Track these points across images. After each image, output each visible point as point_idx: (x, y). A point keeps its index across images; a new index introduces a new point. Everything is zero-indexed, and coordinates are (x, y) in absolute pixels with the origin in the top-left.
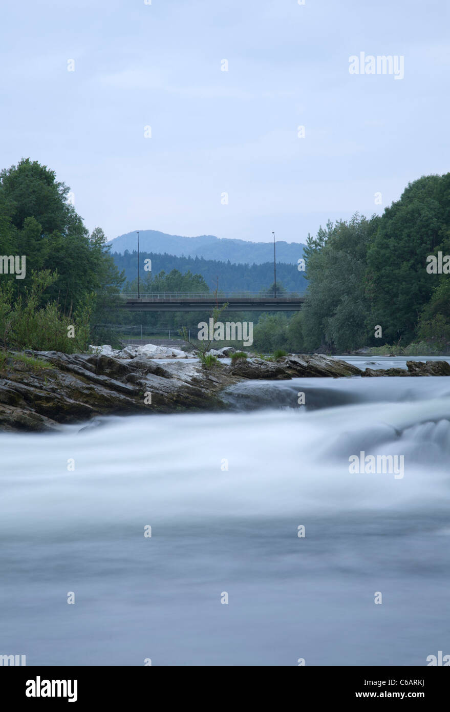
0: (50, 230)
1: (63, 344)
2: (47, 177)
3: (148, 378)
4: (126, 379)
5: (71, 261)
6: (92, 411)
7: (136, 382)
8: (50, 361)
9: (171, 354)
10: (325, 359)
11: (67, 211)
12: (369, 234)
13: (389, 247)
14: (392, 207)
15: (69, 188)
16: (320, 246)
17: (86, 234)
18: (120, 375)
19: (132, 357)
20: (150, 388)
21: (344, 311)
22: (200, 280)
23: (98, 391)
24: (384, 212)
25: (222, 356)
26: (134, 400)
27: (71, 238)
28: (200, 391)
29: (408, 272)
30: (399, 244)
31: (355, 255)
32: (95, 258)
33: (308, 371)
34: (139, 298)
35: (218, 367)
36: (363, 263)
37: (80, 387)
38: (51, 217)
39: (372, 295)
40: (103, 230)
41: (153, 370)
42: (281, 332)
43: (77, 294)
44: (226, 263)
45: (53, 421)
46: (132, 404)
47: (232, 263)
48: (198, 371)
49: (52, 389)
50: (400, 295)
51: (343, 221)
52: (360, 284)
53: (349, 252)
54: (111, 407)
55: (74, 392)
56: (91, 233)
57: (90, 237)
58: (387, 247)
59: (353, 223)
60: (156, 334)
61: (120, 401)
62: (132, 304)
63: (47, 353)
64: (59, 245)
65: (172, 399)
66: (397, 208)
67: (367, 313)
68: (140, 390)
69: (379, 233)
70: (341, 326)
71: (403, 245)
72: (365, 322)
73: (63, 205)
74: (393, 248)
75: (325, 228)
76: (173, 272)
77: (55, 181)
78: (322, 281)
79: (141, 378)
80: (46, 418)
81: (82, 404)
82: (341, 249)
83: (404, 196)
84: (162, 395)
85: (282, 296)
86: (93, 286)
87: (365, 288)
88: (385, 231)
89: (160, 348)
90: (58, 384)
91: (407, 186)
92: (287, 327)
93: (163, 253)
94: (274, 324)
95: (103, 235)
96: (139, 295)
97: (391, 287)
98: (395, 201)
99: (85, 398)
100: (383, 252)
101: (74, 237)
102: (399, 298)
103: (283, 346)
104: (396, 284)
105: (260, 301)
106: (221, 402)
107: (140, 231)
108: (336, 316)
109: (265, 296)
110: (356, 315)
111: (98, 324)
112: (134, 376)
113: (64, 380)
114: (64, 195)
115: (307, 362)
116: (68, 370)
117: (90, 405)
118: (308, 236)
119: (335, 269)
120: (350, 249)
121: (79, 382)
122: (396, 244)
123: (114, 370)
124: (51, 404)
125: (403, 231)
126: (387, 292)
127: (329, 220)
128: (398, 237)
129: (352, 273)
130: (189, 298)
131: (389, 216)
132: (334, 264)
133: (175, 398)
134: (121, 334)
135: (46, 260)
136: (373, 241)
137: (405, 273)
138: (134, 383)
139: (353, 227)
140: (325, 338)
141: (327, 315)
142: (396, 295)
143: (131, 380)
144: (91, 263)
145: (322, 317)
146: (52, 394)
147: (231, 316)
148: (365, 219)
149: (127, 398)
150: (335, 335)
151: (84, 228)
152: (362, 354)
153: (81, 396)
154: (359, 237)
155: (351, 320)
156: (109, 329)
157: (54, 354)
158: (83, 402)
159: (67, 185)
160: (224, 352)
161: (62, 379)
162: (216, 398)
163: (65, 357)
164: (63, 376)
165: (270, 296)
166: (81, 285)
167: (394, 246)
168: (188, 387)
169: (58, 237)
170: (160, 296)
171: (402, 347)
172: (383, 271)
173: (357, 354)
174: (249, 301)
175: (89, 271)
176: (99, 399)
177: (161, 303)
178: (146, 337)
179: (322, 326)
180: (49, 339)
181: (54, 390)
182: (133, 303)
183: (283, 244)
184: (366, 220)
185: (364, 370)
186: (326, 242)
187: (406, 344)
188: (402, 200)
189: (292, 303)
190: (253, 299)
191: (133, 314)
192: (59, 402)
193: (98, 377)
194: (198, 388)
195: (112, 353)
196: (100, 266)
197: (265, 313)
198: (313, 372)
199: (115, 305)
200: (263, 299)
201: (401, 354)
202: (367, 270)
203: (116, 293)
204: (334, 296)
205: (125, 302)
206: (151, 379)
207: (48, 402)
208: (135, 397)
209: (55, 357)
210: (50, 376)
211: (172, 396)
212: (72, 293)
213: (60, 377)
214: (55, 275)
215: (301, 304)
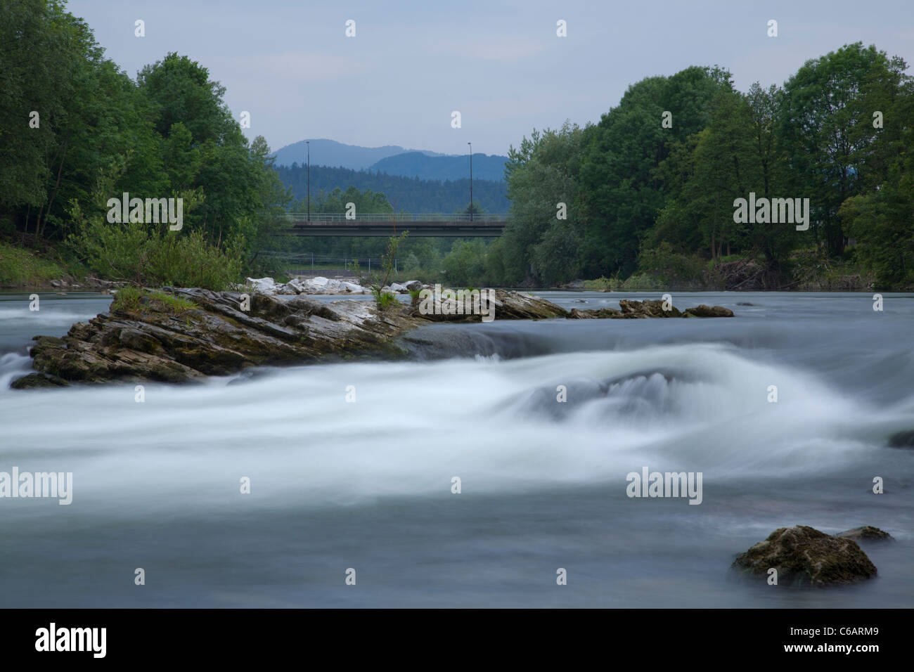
0: (202, 139)
1: (210, 279)
2: (197, 75)
3: (312, 320)
4: (285, 322)
5: (226, 175)
6: (243, 360)
7: (297, 325)
8: (194, 300)
9: (345, 289)
10: (523, 297)
11: (222, 116)
12: (583, 146)
13: (606, 162)
14: (609, 114)
15: (224, 89)
16: (525, 160)
17: (245, 143)
18: (278, 316)
19: (298, 293)
20: (314, 332)
21: (553, 237)
22: (382, 199)
23: (251, 336)
24: (601, 120)
25: (406, 291)
26: (294, 347)
27: (227, 148)
28: (373, 336)
29: (628, 191)
30: (617, 158)
31: (566, 171)
32: (256, 173)
33: (504, 311)
34: (309, 220)
35: (395, 306)
36: (575, 180)
37: (229, 331)
38: (203, 123)
39: (586, 219)
40: (266, 139)
41: (317, 311)
42: (478, 261)
43: (235, 215)
44: (414, 178)
45: (197, 372)
46: (291, 352)
47: (421, 179)
48: (371, 312)
49: (196, 333)
50: (619, 219)
51: (551, 130)
52: (572, 206)
53: (559, 167)
54: (267, 355)
55: (222, 337)
56: (251, 142)
57: (250, 147)
58: (604, 162)
59: (564, 133)
60: (331, 263)
61: (278, 348)
62: (300, 228)
63: (190, 290)
64: (212, 157)
65: (340, 346)
66: (615, 115)
67: (579, 239)
68: (301, 335)
69: (594, 147)
70: (550, 255)
71: (623, 159)
72: (577, 250)
73: (218, 110)
74: (611, 163)
75: (530, 139)
76: (349, 190)
77: (208, 80)
78: (527, 201)
79: (303, 321)
80: (188, 368)
81: (232, 351)
82: (550, 164)
83: (623, 102)
84: (328, 341)
85: (479, 219)
86: (253, 206)
87: (578, 210)
88: (601, 142)
89: (333, 281)
90: (203, 327)
91: (627, 89)
92: (486, 255)
93: (338, 167)
94: (471, 252)
95: (266, 145)
96: (309, 217)
97: (608, 209)
98: (614, 107)
99: (235, 344)
100: (599, 167)
101: (231, 147)
102: (618, 223)
103: (480, 279)
104: (614, 205)
105: (453, 225)
106: (398, 350)
107: (311, 140)
108: (543, 243)
109: (460, 218)
110: (567, 242)
111: (260, 251)
112: (294, 318)
113: (211, 323)
114: (219, 97)
115: (503, 301)
116: (216, 311)
117: (240, 352)
118: (509, 148)
119: (542, 187)
120: (560, 163)
121: (228, 325)
122: (615, 158)
123: (271, 311)
124: (193, 352)
125: (623, 142)
126: (604, 215)
127: (534, 130)
128: (617, 150)
129: (562, 193)
130: (369, 221)
131: (606, 124)
132: (540, 181)
133: (343, 345)
134: (287, 263)
135: (197, 175)
136: (587, 154)
137: (624, 192)
138: (294, 326)
139: (564, 139)
140: (530, 268)
141: (533, 242)
142: (614, 219)
143: (291, 323)
144: (251, 178)
145: (527, 245)
146: (195, 339)
147: (420, 243)
148: (578, 128)
149: (286, 344)
150: (542, 265)
151: (242, 137)
152: (573, 288)
153: (231, 342)
154: (571, 150)
155: (561, 248)
156: (272, 257)
157: (198, 291)
158: (232, 349)
159: (222, 84)
160: (408, 287)
161: (207, 322)
162: (393, 344)
163: (211, 296)
164: (209, 318)
165: (466, 219)
166: (239, 204)
167: (613, 161)
168: (358, 332)
169: (211, 147)
170: (335, 218)
171: (620, 281)
172: (599, 190)
173: (568, 289)
174: (441, 225)
175: (249, 188)
176: (252, 346)
177: (335, 227)
178: (317, 267)
179: (526, 255)
180: (193, 273)
181: (197, 335)
182: (302, 227)
183: (481, 157)
184: (580, 129)
185: (569, 311)
186: (531, 156)
187: (625, 277)
188: (622, 106)
189: (491, 227)
190: (446, 223)
191: (302, 240)
192: (203, 349)
193: (251, 320)
194: (371, 333)
195: (275, 287)
196: (262, 182)
197: (459, 238)
198: (509, 313)
199: (280, 228)
200: (457, 222)
201: (619, 289)
202: (580, 188)
203: (282, 215)
204: (542, 219)
205: (293, 225)
206: (315, 322)
207: (191, 349)
208: (297, 343)
209: (200, 295)
210: (194, 318)
211: (339, 343)
212: (228, 214)
213: (206, 319)
214: (201, 197)
215: (503, 229)
